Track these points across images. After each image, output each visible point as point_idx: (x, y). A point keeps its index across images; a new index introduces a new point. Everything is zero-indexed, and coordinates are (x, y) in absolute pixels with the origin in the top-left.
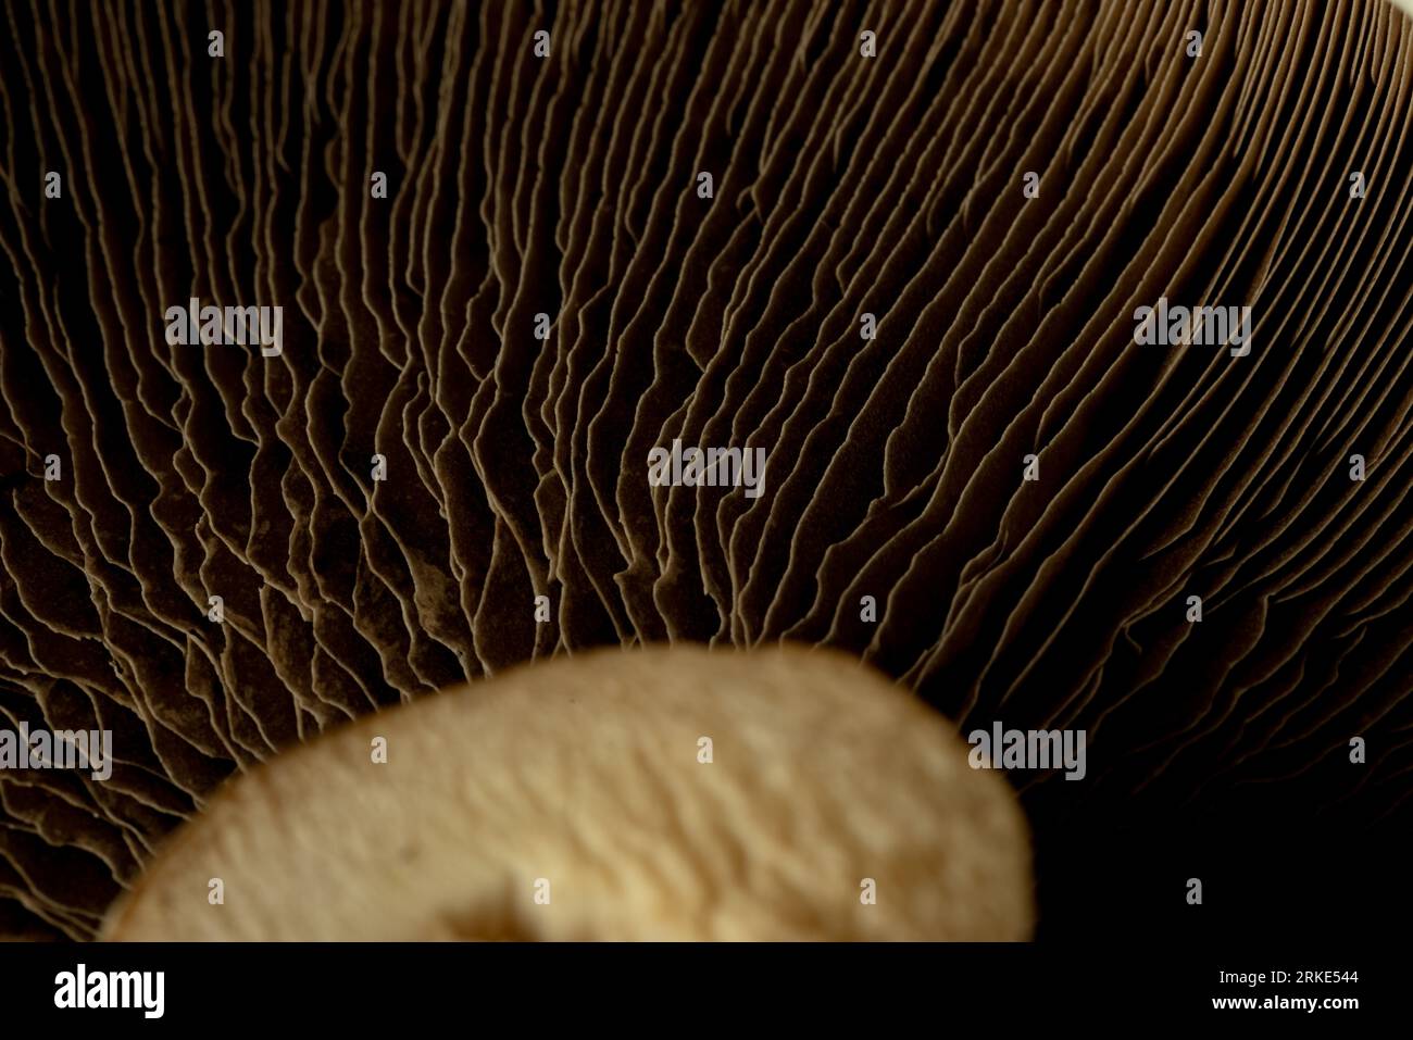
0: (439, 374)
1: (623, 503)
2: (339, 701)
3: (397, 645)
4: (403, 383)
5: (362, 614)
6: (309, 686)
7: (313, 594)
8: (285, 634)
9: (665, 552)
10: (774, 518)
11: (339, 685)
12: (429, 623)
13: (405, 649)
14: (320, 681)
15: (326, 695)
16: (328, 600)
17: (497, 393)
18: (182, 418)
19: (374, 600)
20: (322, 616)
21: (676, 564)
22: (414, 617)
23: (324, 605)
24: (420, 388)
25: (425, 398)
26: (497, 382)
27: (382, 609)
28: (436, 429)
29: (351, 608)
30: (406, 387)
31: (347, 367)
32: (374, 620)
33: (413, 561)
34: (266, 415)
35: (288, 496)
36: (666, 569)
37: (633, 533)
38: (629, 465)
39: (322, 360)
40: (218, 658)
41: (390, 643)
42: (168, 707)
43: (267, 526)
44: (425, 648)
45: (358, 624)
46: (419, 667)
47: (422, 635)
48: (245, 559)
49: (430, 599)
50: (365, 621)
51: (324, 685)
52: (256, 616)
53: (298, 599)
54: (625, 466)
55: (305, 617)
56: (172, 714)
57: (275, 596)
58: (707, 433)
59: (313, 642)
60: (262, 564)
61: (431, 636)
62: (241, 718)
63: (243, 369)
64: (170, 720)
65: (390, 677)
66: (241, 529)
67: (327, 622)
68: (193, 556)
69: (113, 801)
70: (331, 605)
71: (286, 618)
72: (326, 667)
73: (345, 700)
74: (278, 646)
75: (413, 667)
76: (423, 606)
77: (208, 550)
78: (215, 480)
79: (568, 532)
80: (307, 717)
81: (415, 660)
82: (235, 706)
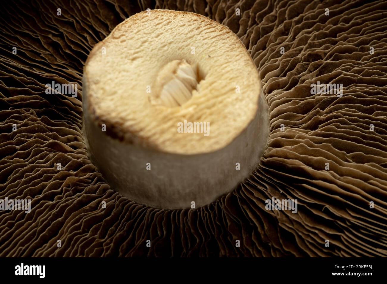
0: (360, 68)
1: (336, 106)
2: (282, 65)
3: (296, 73)
4: (356, 62)
5: (301, 65)
6: (284, 59)
7: (303, 55)
8: (294, 52)
9: (326, 116)
10: (337, 134)
11: (285, 64)
12: (303, 78)
13: (296, 75)
14: (285, 61)
15: (282, 62)
16: (303, 58)
17: (356, 78)
18: (341, 25)
19: (305, 66)
20: (299, 58)
21: (323, 119)
22: (303, 75)
23: (301, 57)
24: (356, 66)
25: (354, 67)
26: (358, 78)
27: (304, 68)
28: (346, 70)
29: (302, 62)
30: (356, 63)
31: (360, 52)
32: (301, 67)
33: (315, 72)
34: (345, 39)
35: (325, 46)
36: (322, 117)
37: (329, 110)
38: (344, 106)
39: (360, 47)
40: (287, 42)
41: (296, 72)
42: (275, 36)
43: (318, 44)
44: (297, 78)
45: (299, 65)
46: (293, 78)
47: (300, 77)
48: (309, 41)
49: (308, 77)
50: (300, 66)
51: (284, 62)
52: (297, 46)
53: (303, 52)
54: (344, 105)
55: (299, 55)
56: (273, 37)
57: (302, 49)
58: (354, 118)
59: (292, 58)
60: (309, 44)
61: (300, 79)
62: (275, 49)
63: (355, 33)
64: (272, 37)
65: (289, 73)
66: (316, 39)
67: (298, 59)
68: (309, 33)
69: (252, 31)
70: (302, 59)
71: (298, 52)
72: (288, 61)
73: (282, 66)
74: (291, 52)
75: (292, 77)
76: (306, 76)
77: (310, 35)
78: (326, 33)
79: (326, 97)
80: (277, 60)
81: (294, 77)
82: (277, 47)
